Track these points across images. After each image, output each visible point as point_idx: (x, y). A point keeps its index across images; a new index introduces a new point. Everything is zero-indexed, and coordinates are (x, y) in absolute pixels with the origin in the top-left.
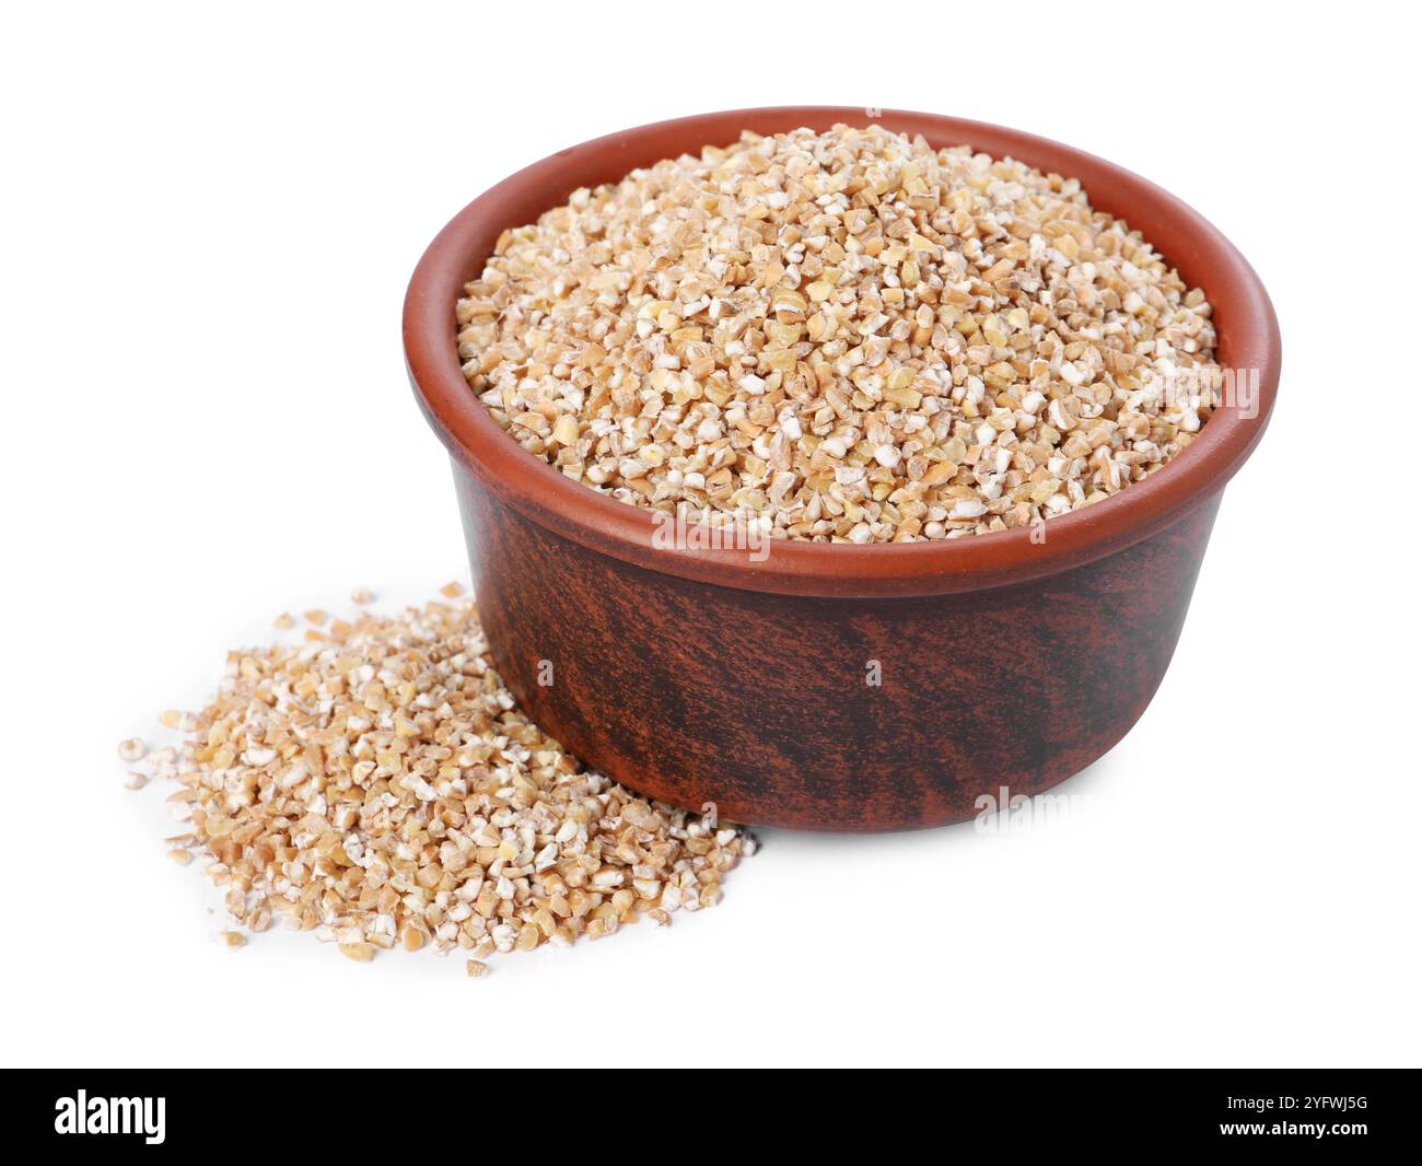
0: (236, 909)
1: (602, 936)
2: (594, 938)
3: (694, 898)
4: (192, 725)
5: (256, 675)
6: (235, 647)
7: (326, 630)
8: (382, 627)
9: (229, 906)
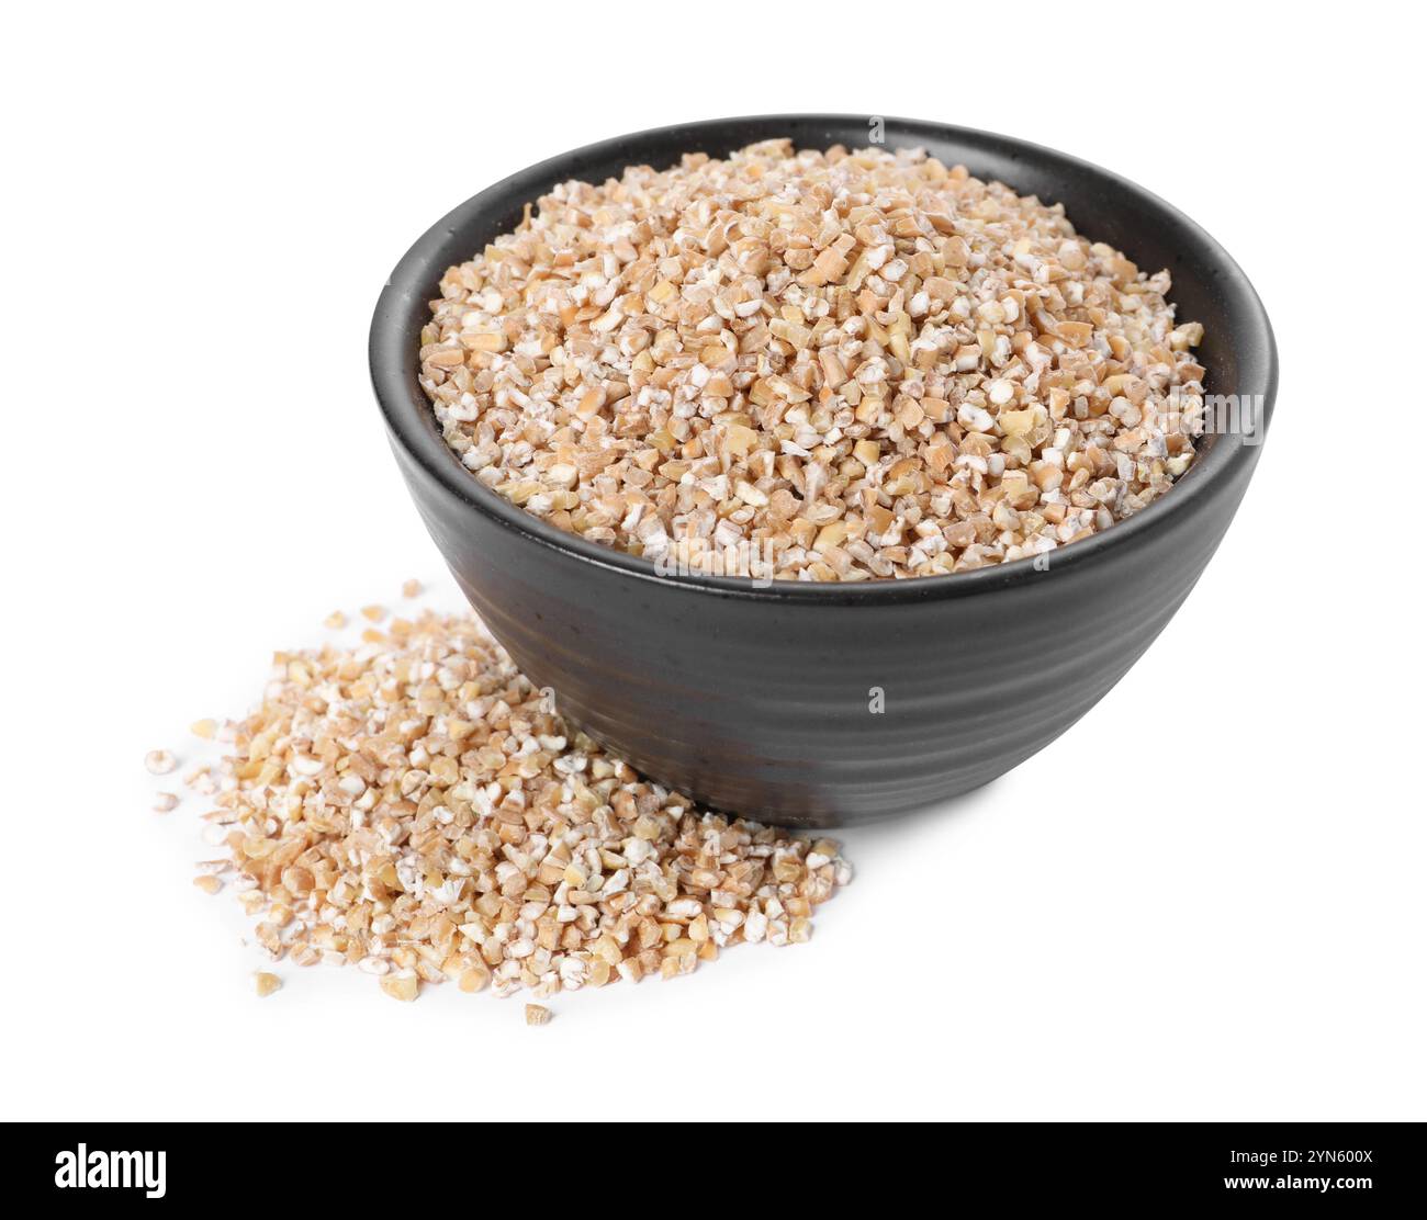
0: (270, 943)
1: (676, 975)
2: (666, 978)
3: (781, 932)
4: (232, 735)
5: (306, 680)
6: (283, 648)
7: (384, 627)
8: (447, 626)
9: (261, 940)
